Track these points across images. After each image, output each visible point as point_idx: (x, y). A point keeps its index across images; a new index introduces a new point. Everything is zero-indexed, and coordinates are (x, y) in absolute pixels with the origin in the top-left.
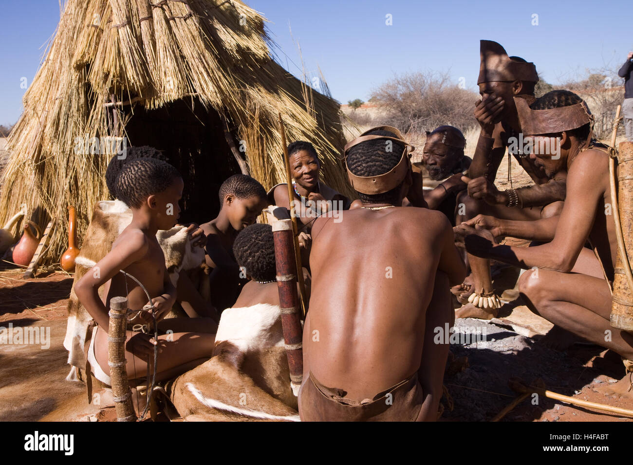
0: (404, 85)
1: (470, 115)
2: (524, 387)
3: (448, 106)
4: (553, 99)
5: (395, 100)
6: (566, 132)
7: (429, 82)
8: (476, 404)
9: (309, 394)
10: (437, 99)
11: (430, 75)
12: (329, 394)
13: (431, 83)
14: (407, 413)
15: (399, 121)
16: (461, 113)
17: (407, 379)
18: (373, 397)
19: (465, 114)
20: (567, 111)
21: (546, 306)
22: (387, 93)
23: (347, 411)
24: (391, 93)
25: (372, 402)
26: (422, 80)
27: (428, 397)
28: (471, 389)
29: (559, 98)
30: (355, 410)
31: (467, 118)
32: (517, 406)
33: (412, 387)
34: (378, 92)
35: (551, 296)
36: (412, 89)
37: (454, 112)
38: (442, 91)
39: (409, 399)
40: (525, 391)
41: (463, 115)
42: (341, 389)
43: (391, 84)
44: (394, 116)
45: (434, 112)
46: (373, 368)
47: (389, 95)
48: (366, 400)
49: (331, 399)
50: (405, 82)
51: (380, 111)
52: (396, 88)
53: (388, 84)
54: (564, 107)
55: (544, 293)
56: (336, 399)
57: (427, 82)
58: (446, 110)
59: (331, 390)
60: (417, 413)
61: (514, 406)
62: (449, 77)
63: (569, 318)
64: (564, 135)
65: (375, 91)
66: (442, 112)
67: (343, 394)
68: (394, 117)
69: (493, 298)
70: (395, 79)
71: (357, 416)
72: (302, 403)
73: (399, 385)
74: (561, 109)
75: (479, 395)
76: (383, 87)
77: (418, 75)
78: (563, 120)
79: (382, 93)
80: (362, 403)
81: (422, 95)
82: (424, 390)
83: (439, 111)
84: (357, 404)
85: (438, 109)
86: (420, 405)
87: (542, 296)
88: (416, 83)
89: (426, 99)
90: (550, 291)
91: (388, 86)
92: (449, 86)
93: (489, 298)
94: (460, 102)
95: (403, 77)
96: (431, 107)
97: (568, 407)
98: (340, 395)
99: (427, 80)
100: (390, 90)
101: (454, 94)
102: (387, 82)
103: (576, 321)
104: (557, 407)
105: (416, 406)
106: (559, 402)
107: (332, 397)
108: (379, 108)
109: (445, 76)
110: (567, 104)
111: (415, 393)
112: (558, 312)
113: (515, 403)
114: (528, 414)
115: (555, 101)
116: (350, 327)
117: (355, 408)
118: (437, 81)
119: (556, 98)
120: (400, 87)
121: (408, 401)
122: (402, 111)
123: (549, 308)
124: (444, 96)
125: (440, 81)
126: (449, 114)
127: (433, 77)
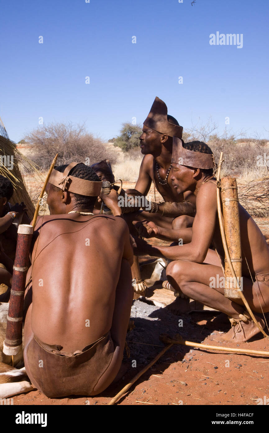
0: (50, 132)
1: (100, 158)
2: (170, 339)
3: (84, 150)
4: (199, 146)
5: (43, 143)
6: (200, 169)
7: (69, 131)
8: (140, 352)
9: (34, 352)
10: (76, 144)
11: (70, 126)
12: (51, 349)
13: (71, 132)
14: (104, 359)
15: (46, 160)
16: (94, 156)
17: (104, 336)
18: (82, 350)
19: (97, 157)
20: (205, 156)
21: (184, 286)
22: (37, 137)
23: (65, 360)
24: (40, 138)
25: (82, 353)
26: (64, 129)
27: (117, 348)
28: (135, 343)
29: (203, 147)
30: (70, 359)
31: (97, 159)
32: (166, 352)
33: (108, 341)
34: (30, 136)
35: (187, 278)
36: (56, 135)
37: (88, 155)
38: (79, 138)
39: (106, 349)
40: (171, 342)
41: (95, 157)
42: (59, 345)
43: (40, 131)
44: (43, 155)
45: (73, 154)
46: (82, 330)
47: (39, 139)
48: (78, 352)
49: (51, 353)
50: (51, 130)
51: (32, 151)
52: (44, 134)
53: (38, 131)
54: (204, 154)
55: (183, 277)
56: (55, 352)
57: (68, 131)
58: (82, 153)
59: (52, 346)
60: (111, 358)
61: (164, 352)
62: (84, 128)
63: (198, 293)
64: (198, 170)
65: (27, 135)
66: (79, 154)
67: (60, 348)
68: (42, 157)
69: (142, 284)
70: (44, 127)
71: (71, 364)
72: (28, 358)
73: (99, 340)
74: (201, 154)
75: (140, 347)
76: (34, 133)
77: (61, 125)
78: (201, 162)
79: (33, 137)
80: (74, 353)
81: (64, 140)
82: (115, 343)
83: (77, 154)
84: (71, 355)
85: (76, 152)
86: (112, 353)
87: (182, 278)
88: (59, 131)
89: (67, 143)
90: (186, 275)
91: (38, 132)
92: (84, 135)
93: (139, 284)
94: (93, 147)
95: (49, 126)
96: (71, 150)
97: (197, 351)
98: (58, 350)
99: (68, 129)
100: (39, 135)
101: (88, 141)
102: (37, 129)
103: (202, 295)
104: (191, 351)
105: (110, 354)
106: (192, 348)
107: (52, 351)
108: (31, 149)
109: (82, 127)
110: (205, 153)
111: (110, 345)
112: (192, 289)
113: (165, 350)
114: (173, 357)
115: (199, 148)
116: (66, 301)
117: (70, 358)
118: (75, 131)
119: (200, 146)
120: (47, 134)
121: (105, 351)
122: (48, 152)
123: (186, 287)
124: (81, 143)
125: (78, 130)
126: (85, 156)
127: (73, 127)
